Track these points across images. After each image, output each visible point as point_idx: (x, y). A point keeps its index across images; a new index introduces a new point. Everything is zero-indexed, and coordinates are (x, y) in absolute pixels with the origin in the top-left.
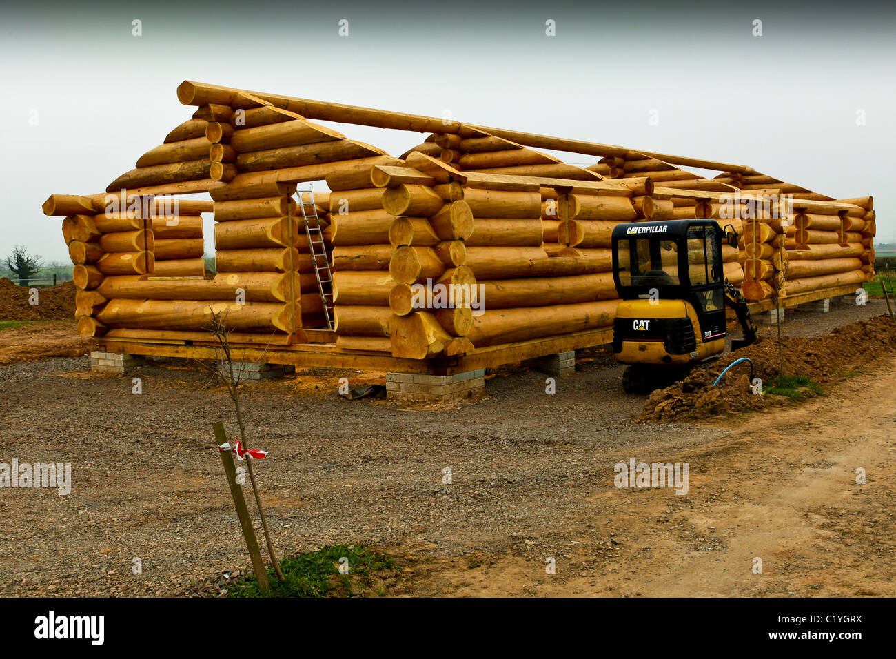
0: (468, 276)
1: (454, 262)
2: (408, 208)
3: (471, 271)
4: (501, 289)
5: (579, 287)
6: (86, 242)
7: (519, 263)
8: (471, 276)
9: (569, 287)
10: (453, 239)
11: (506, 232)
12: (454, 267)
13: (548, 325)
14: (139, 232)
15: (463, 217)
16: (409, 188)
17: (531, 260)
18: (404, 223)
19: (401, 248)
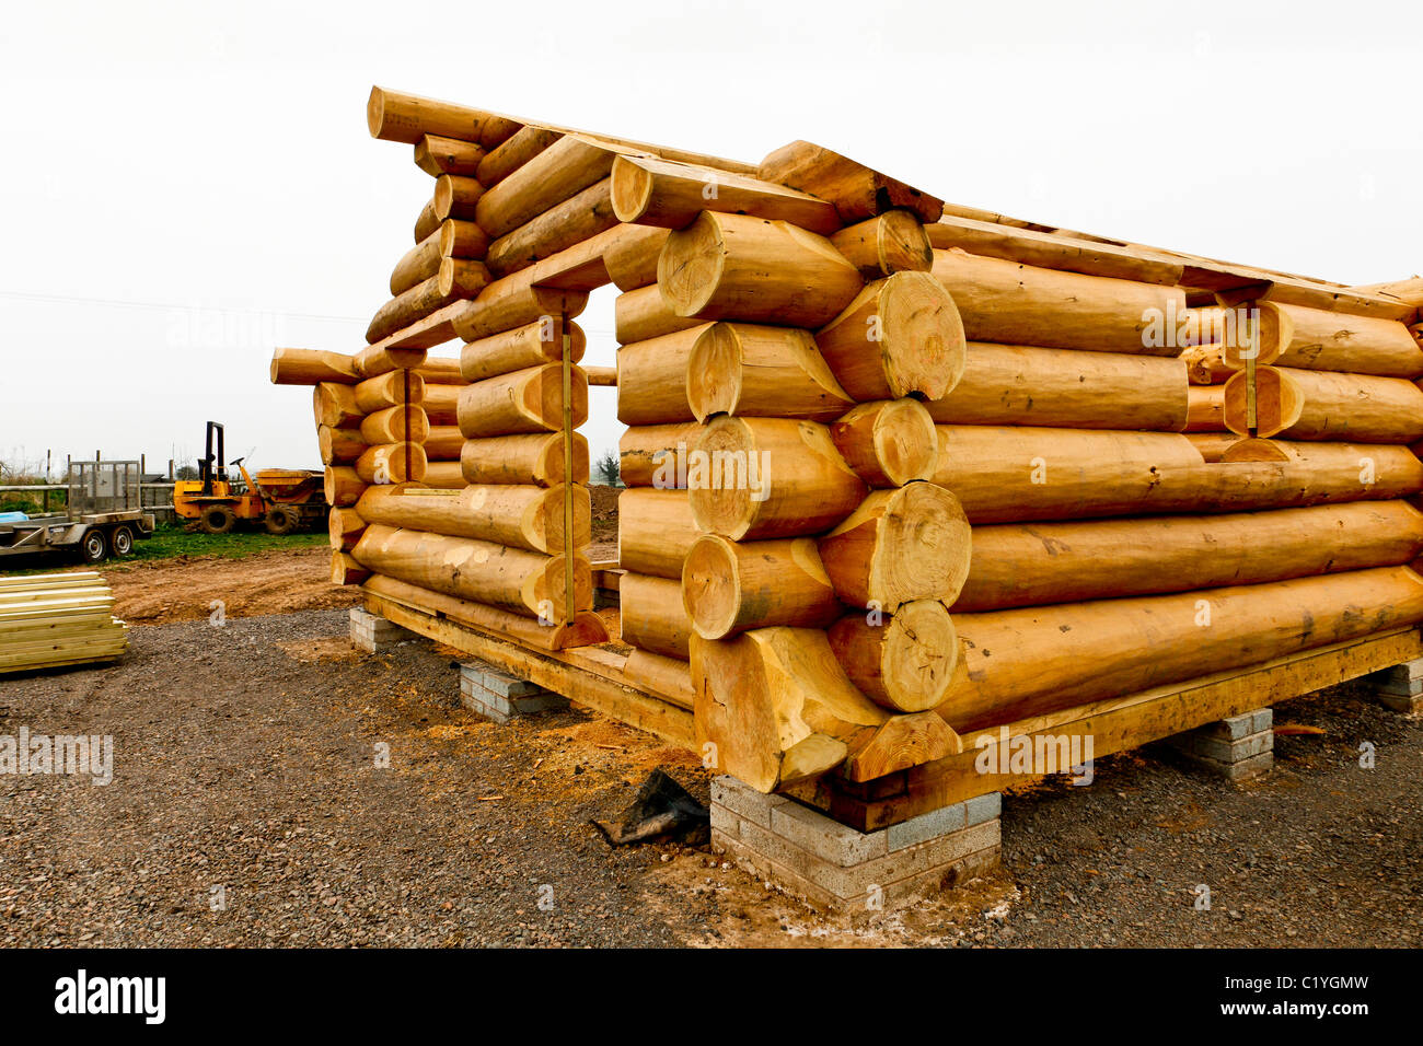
0: (942, 516)
1: (889, 472)
2: (721, 288)
3: (951, 501)
4: (1059, 551)
5: (1286, 540)
6: (336, 427)
7: (1117, 477)
8: (951, 516)
9: (1258, 543)
10: (888, 396)
11: (1078, 385)
12: (889, 486)
13: (1203, 648)
14: (393, 410)
15: (925, 328)
16: (723, 222)
17: (1153, 470)
18: (720, 344)
19: (716, 424)
